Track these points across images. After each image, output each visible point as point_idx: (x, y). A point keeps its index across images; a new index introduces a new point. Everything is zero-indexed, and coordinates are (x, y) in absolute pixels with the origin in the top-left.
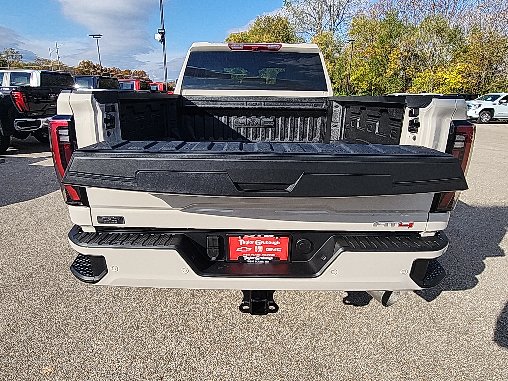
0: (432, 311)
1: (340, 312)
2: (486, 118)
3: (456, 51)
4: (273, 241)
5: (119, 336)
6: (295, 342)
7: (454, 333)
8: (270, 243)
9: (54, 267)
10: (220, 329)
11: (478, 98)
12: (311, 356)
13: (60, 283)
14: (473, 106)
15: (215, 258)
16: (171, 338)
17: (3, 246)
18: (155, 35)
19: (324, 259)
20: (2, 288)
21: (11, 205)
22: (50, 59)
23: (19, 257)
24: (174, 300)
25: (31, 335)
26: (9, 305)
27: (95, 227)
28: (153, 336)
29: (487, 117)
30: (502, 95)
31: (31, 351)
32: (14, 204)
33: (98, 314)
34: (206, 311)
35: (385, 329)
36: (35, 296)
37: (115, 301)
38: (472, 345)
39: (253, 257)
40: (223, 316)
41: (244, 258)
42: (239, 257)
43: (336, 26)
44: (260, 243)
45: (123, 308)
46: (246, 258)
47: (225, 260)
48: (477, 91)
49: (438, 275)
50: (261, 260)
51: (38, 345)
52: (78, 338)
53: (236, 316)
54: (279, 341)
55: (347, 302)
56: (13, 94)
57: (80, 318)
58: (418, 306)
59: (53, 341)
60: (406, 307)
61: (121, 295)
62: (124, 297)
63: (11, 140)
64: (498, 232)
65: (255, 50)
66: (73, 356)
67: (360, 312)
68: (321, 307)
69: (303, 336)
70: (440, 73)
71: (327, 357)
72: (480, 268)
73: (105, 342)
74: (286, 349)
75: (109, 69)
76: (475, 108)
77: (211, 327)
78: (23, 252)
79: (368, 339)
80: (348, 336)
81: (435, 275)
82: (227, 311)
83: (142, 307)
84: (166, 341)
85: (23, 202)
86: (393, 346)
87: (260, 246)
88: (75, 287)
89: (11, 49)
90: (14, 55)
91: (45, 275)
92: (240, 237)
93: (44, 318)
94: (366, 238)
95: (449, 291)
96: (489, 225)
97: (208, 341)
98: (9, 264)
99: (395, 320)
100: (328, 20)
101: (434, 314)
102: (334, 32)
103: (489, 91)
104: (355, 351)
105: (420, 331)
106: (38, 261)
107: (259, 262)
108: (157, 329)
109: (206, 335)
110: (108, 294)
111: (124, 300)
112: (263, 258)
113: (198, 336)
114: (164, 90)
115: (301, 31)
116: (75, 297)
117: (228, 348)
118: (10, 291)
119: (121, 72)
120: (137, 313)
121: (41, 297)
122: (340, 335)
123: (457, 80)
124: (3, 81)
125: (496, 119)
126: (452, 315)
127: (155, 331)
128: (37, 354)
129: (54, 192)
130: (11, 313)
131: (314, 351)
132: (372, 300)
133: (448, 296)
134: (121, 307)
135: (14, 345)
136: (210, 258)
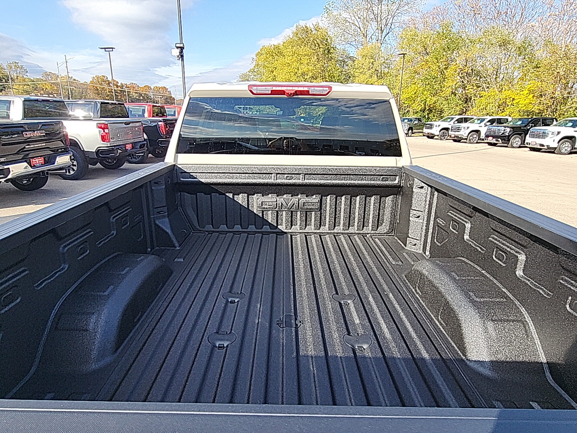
2: (566, 148)
3: (526, 67)
14: (551, 133)
18: (172, 50)
29: (568, 147)
43: (383, 37)
65: (290, 96)
70: (506, 92)
75: (126, 84)
76: (554, 136)
89: (15, 63)
90: (18, 69)
100: (375, 30)
102: (381, 44)
103: (565, 114)
115: (343, 43)
119: (140, 88)
123: (528, 101)
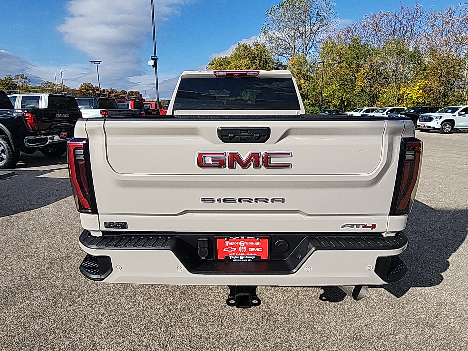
0: (401, 306)
1: (317, 308)
2: (447, 129)
3: (417, 69)
4: (255, 242)
5: (118, 330)
6: (277, 335)
7: (422, 326)
8: (252, 244)
9: (60, 269)
10: (209, 324)
11: (439, 110)
12: (291, 348)
13: (65, 283)
14: (435, 117)
15: (205, 257)
16: (165, 332)
17: (14, 250)
18: (149, 61)
19: (300, 258)
20: (14, 288)
21: (21, 213)
22: (55, 83)
23: (28, 260)
24: (167, 298)
25: (40, 330)
26: (20, 303)
27: (102, 231)
28: (149, 330)
29: (449, 127)
30: (460, 108)
31: (40, 345)
32: (24, 212)
33: (99, 311)
34: (196, 308)
35: (358, 322)
36: (43, 295)
37: (114, 299)
38: (439, 337)
39: (238, 256)
40: (212, 312)
41: (230, 257)
42: (225, 257)
43: (307, 50)
44: (243, 244)
45: (122, 305)
46: (231, 257)
47: (214, 259)
48: (438, 104)
49: (400, 271)
50: (244, 259)
51: (46, 340)
52: (81, 333)
53: (223, 312)
54: (263, 334)
55: (324, 298)
56: (25, 116)
57: (84, 315)
58: (389, 301)
59: (60, 336)
60: (377, 302)
61: (120, 293)
62: (122, 296)
63: (21, 155)
64: (461, 233)
65: (236, 77)
66: (77, 349)
67: (336, 308)
68: (300, 303)
69: (284, 330)
70: (403, 89)
71: (306, 349)
72: (445, 266)
73: (106, 336)
74: (269, 342)
75: (107, 90)
76: (437, 119)
77: (201, 323)
78: (32, 256)
79: (344, 332)
80: (325, 330)
81: (398, 270)
82: (215, 307)
83: (139, 304)
84: (160, 335)
85: (31, 211)
86: (366, 338)
87: (244, 246)
88: (78, 287)
89: (21, 75)
90: (23, 79)
91: (52, 276)
92: (226, 239)
93: (51, 315)
94: (335, 239)
95: (417, 288)
96: (453, 226)
97: (198, 335)
98: (19, 266)
99: (368, 315)
100: (301, 45)
101: (403, 308)
102: (306, 55)
103: (449, 104)
104: (331, 343)
105: (390, 324)
106: (45, 264)
107: (243, 260)
108: (152, 324)
109: (196, 329)
110: (108, 293)
111: (122, 298)
112: (247, 257)
113: (189, 330)
114: (155, 108)
115: (277, 55)
116: (79, 296)
117: (216, 341)
118: (20, 290)
119: (117, 93)
120: (134, 310)
121: (48, 296)
122: (318, 329)
123: (419, 95)
124: (15, 104)
125: (457, 129)
126: (420, 309)
127: (150, 326)
128: (45, 347)
129: (59, 201)
130: (22, 311)
131: (295, 344)
132: (346, 296)
133: (416, 292)
134: (119, 305)
135: (25, 339)
136: (200, 258)
